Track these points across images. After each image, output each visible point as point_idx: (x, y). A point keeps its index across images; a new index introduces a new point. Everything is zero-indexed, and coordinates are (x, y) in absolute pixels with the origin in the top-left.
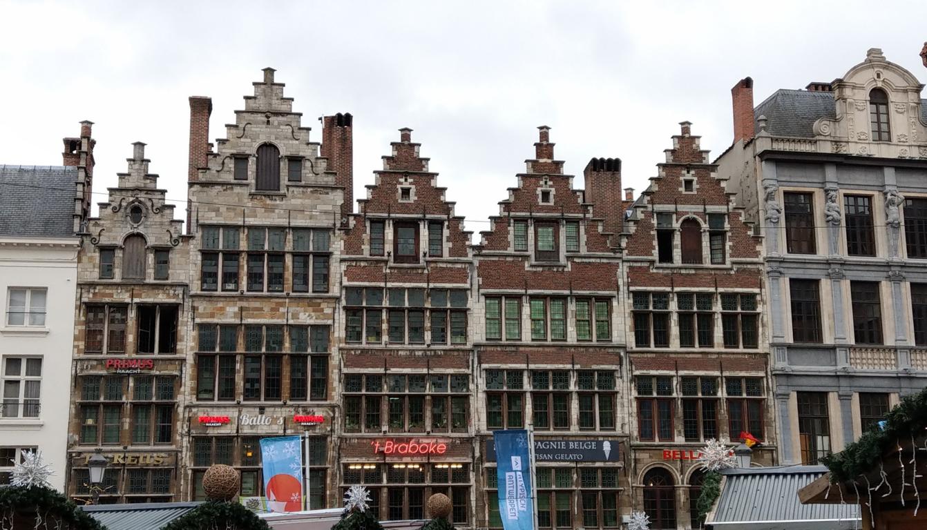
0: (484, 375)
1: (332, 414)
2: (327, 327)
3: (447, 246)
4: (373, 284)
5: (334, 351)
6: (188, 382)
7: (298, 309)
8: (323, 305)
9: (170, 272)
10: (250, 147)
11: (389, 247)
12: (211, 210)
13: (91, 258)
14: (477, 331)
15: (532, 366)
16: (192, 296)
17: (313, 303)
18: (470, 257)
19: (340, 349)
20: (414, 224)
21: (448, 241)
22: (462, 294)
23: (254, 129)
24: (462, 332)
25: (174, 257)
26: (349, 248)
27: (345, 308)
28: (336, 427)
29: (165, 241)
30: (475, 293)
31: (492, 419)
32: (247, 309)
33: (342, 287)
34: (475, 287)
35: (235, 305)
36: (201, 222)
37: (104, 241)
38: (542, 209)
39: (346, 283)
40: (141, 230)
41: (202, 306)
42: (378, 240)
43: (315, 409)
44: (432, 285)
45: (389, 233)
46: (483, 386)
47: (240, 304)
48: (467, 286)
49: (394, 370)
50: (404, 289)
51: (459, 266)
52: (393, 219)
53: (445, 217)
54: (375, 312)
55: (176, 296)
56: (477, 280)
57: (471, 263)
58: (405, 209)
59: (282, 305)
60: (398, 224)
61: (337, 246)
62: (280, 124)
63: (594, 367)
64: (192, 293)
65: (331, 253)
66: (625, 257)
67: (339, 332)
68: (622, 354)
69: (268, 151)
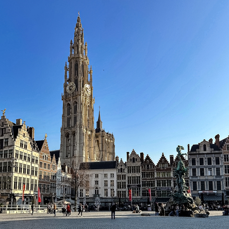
4: (145, 172)
6: (127, 182)
7: (137, 174)
10: (132, 158)
15: (162, 180)
20: (149, 165)
21: (152, 166)
25: (125, 170)
27: (142, 174)
31: (157, 186)
32: (132, 175)
37: (119, 169)
38: (163, 162)
39: (142, 171)
40: (122, 167)
41: (128, 175)
42: (145, 167)
44: (151, 171)
46: (156, 182)
49: (147, 181)
50: (148, 172)
51: (153, 169)
54: (145, 175)
55: (125, 174)
60: (147, 165)
62: (135, 155)
63: (168, 180)
65: (140, 169)
68: (172, 178)
69: (134, 158)
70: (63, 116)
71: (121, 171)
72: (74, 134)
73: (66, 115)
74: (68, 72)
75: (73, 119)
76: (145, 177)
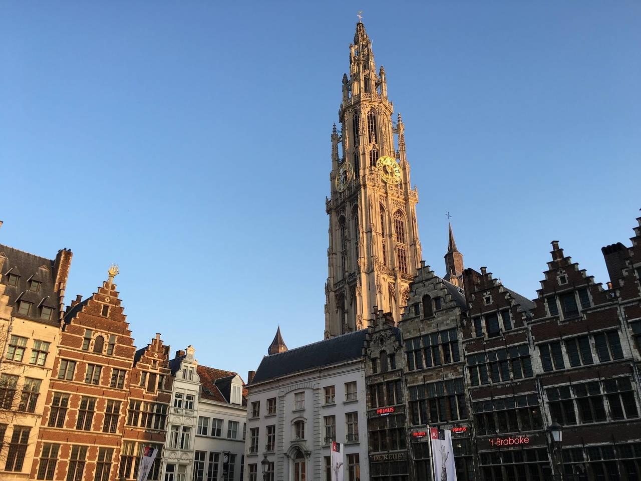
0: (545, 393)
1: (470, 426)
2: (461, 379)
3: (513, 322)
4: (479, 352)
5: (466, 391)
6: (408, 417)
7: (448, 372)
8: (458, 368)
9: (396, 364)
11: (484, 330)
12: (407, 332)
13: (369, 365)
14: (537, 367)
15: (573, 383)
16: (405, 374)
17: (453, 368)
18: (526, 326)
19: (469, 390)
20: (494, 315)
21: (512, 320)
22: (525, 347)
23: (419, 290)
24: (529, 370)
25: (397, 358)
26: (465, 336)
27: (468, 367)
28: (474, 432)
29: (393, 351)
30: (532, 346)
32: (426, 376)
33: (465, 357)
34: (531, 342)
35: (421, 375)
36: (404, 339)
38: (562, 287)
39: (466, 354)
40: (384, 348)
41: (409, 378)
43: (462, 424)
44: (508, 346)
45: (483, 323)
46: (546, 400)
47: (423, 374)
48: (527, 342)
49: (497, 397)
50: (494, 351)
51: (520, 332)
52: (484, 315)
53: (508, 307)
55: (399, 376)
56: (532, 338)
57: (526, 329)
58: (488, 308)
59: (440, 371)
61: (460, 336)
62: (429, 285)
63: (614, 377)
64: (405, 373)
65: (458, 340)
66: (620, 302)
67: (467, 380)
68: (632, 365)
70: (331, 253)
73: (339, 248)
76: (484, 380)
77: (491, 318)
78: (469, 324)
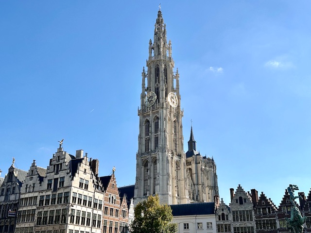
2: (253, 227)
3: (271, 212)
4: (260, 219)
5: (255, 231)
7: (248, 224)
8: (252, 223)
9: (228, 219)
10: (238, 198)
11: (262, 213)
13: (217, 217)
14: (278, 227)
17: (250, 223)
18: (276, 213)
20: (265, 208)
22: (275, 220)
23: (238, 194)
24: (275, 227)
25: (229, 216)
26: (255, 213)
27: (255, 224)
29: (227, 214)
30: (277, 220)
32: (240, 224)
33: (255, 220)
36: (232, 210)
37: (219, 214)
38: (287, 204)
40: (223, 212)
41: (234, 224)
42: (260, 211)
44: (269, 219)
45: (261, 210)
48: (275, 218)
50: (265, 220)
51: (274, 215)
53: (270, 207)
54: (260, 224)
55: (230, 223)
56: (277, 217)
58: (264, 206)
59: (246, 223)
60: (263, 209)
61: (253, 213)
62: (242, 193)
64: (232, 222)
67: (255, 228)
69: (241, 198)
70: (140, 137)
71: (223, 219)
72: (155, 161)
73: (144, 135)
74: (146, 79)
75: (153, 140)
76: (261, 228)
77: (264, 209)
78: (256, 210)
